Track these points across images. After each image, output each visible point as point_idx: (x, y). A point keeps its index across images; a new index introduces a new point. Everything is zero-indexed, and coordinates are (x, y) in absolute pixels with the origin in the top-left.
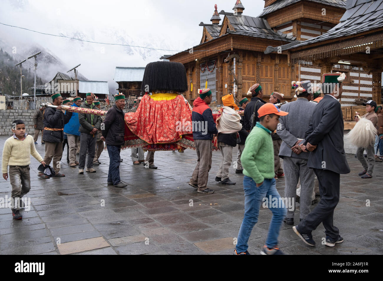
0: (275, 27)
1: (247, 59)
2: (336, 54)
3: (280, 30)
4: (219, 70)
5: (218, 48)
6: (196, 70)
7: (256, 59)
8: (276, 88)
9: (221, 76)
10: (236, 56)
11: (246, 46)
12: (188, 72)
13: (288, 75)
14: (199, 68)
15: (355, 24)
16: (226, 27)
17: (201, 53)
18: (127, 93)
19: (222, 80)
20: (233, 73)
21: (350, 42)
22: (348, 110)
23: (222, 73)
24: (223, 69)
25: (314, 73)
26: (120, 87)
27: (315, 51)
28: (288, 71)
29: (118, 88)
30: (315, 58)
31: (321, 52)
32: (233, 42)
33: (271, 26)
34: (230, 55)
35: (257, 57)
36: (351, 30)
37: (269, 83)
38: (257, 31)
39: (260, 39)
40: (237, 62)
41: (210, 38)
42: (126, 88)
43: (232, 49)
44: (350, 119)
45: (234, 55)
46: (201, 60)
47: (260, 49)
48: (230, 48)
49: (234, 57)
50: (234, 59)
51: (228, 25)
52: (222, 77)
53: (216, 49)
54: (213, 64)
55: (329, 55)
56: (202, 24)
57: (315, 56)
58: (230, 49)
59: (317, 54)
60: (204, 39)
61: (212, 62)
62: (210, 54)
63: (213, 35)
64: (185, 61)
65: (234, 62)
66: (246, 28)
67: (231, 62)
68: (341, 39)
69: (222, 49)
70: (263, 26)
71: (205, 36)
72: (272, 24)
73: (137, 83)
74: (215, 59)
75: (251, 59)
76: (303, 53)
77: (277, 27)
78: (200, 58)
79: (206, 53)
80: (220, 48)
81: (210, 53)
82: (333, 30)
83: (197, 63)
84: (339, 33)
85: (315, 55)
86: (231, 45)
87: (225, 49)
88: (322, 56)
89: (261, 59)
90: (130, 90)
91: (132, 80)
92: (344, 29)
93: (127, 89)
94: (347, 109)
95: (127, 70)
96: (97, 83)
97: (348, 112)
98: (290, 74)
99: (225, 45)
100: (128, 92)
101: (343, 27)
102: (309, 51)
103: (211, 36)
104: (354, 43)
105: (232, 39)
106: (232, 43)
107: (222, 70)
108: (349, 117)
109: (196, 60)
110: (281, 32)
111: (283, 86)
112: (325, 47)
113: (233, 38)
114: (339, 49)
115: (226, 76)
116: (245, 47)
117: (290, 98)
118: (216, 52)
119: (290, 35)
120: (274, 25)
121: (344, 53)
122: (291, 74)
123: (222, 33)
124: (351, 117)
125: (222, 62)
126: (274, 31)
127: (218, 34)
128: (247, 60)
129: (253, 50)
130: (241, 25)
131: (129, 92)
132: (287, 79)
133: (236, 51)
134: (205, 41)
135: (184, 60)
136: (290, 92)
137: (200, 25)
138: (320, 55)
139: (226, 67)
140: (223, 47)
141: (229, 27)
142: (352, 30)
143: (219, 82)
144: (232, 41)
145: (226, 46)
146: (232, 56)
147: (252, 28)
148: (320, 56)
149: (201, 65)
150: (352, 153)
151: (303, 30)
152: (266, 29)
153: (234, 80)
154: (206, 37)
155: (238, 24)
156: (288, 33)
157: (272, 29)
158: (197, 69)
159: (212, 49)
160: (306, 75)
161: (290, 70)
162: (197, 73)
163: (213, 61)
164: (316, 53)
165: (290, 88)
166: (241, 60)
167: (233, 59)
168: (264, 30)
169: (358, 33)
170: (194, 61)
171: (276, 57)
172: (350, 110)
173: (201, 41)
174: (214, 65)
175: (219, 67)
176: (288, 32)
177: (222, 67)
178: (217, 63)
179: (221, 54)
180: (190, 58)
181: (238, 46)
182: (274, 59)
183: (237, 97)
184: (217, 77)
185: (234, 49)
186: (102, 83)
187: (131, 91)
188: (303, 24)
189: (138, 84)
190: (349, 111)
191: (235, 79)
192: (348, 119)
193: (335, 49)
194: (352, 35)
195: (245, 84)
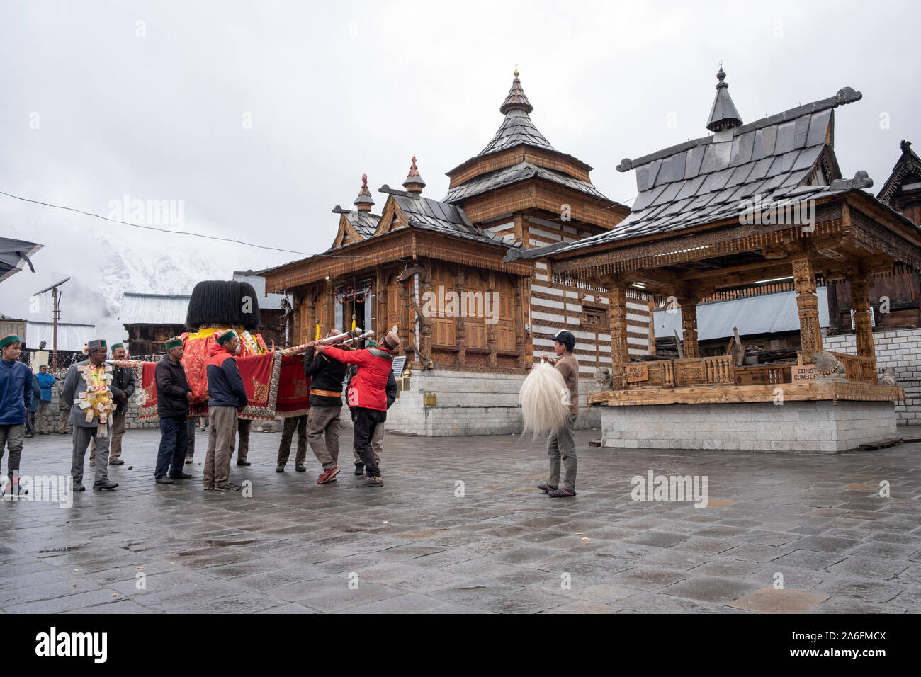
0: (480, 223)
1: (438, 277)
2: (645, 264)
3: (489, 229)
4: (380, 298)
5: (383, 255)
6: (325, 299)
7: (454, 279)
8: (492, 336)
9: (383, 309)
10: (420, 271)
11: (439, 253)
12: (305, 304)
13: (510, 312)
14: (333, 295)
15: (667, 216)
16: (392, 217)
17: (343, 264)
18: (149, 348)
19: (386, 318)
20: (415, 303)
21: (671, 244)
22: (667, 368)
23: (386, 303)
24: (387, 297)
25: (553, 309)
26: (132, 335)
27: (603, 260)
28: (509, 303)
29: (128, 337)
30: (603, 271)
31: (614, 262)
32: (416, 243)
33: (472, 219)
34: (407, 268)
35: (457, 276)
36: (667, 223)
37: (477, 325)
38: (449, 227)
39: (465, 241)
40: (422, 282)
41: (355, 238)
42: (145, 339)
43: (414, 257)
44: (672, 383)
45: (415, 268)
46: (338, 280)
47: (464, 259)
48: (409, 255)
49: (416, 273)
50: (417, 277)
51: (395, 214)
52: (386, 312)
53: (378, 257)
54: (366, 287)
55: (630, 266)
56: (338, 210)
57: (603, 268)
58: (411, 257)
59: (606, 265)
60: (342, 240)
61: (363, 283)
62: (365, 265)
63: (361, 232)
64: (304, 280)
65: (416, 282)
66: (432, 221)
67: (407, 282)
68: (652, 238)
69: (390, 256)
70: (457, 220)
71: (344, 233)
72: (473, 217)
73: (172, 329)
74: (371, 277)
75: (446, 277)
76: (578, 263)
77: (484, 224)
78: (335, 276)
79: (353, 263)
80: (387, 254)
81: (363, 263)
82: (624, 224)
83: (328, 284)
84: (646, 227)
85: (602, 266)
86: (413, 248)
87: (399, 256)
88: (616, 268)
89: (463, 278)
90: (155, 342)
91: (160, 322)
92: (648, 222)
93: (149, 340)
94: (664, 366)
95: (149, 300)
96: (70, 327)
97: (667, 371)
98: (513, 309)
99: (398, 248)
100: (151, 347)
101: (645, 219)
102: (590, 259)
103: (356, 234)
104: (678, 245)
105: (414, 238)
106: (414, 244)
107: (385, 297)
108: (670, 381)
109: (327, 278)
110: (492, 233)
111: (502, 332)
112: (623, 252)
113: (416, 236)
114: (649, 255)
115: (396, 310)
116: (437, 254)
117: (515, 354)
118: (378, 261)
119: (509, 238)
120: (479, 219)
121: (660, 263)
122: (516, 310)
123: (381, 227)
124: (674, 381)
125: (386, 283)
126: (479, 230)
127: (373, 231)
128: (438, 279)
129: (451, 260)
130: (421, 215)
131: (153, 347)
132: (509, 319)
133: (422, 261)
134: (342, 244)
135: (302, 278)
136: (515, 343)
137: (334, 211)
138: (613, 266)
139: (396, 292)
140: (394, 253)
141: (398, 216)
142: (670, 224)
143: (380, 321)
144: (414, 241)
145: (400, 250)
146: (412, 270)
147: (440, 221)
148: (613, 268)
149: (336, 288)
150: (683, 448)
151: (532, 231)
152: (465, 226)
153: (416, 317)
154: (346, 234)
155: (415, 213)
156: (506, 235)
157: (474, 225)
158: (327, 297)
159: (368, 257)
160: (541, 313)
161: (513, 301)
162: (328, 304)
163: (365, 281)
164: (604, 264)
165: (514, 337)
166: (429, 278)
167: (413, 275)
168: (460, 226)
169: (688, 228)
170: (324, 281)
171: (490, 277)
172: (671, 367)
173: (335, 243)
174: (368, 289)
175: (379, 293)
176: (506, 232)
177: (385, 292)
178: (374, 284)
179: (385, 268)
180: (315, 274)
181: (425, 252)
182: (486, 281)
183: (423, 351)
184: (375, 312)
185: (418, 256)
186: (83, 328)
187: (157, 344)
188: (532, 219)
189: (173, 331)
190: (669, 370)
191: (418, 314)
192: (667, 383)
193: (642, 256)
194: (675, 231)
195: (436, 325)
